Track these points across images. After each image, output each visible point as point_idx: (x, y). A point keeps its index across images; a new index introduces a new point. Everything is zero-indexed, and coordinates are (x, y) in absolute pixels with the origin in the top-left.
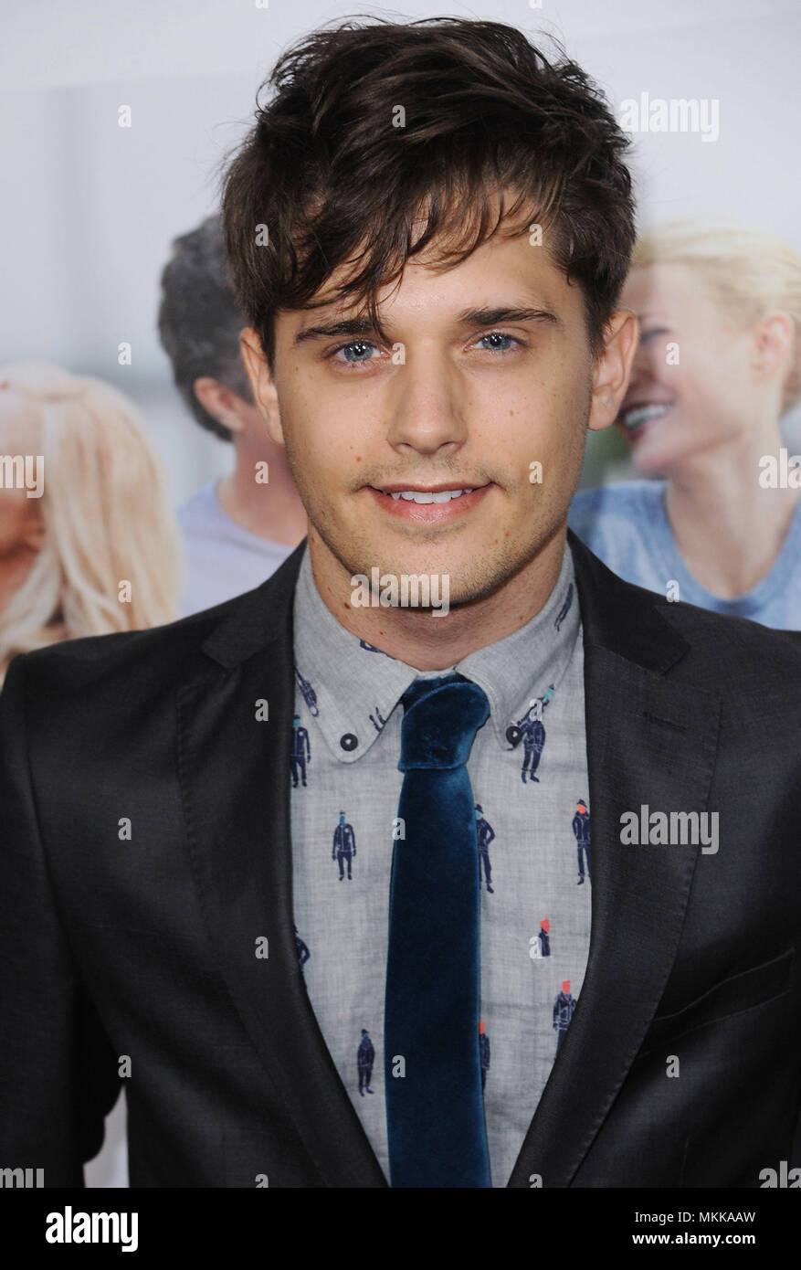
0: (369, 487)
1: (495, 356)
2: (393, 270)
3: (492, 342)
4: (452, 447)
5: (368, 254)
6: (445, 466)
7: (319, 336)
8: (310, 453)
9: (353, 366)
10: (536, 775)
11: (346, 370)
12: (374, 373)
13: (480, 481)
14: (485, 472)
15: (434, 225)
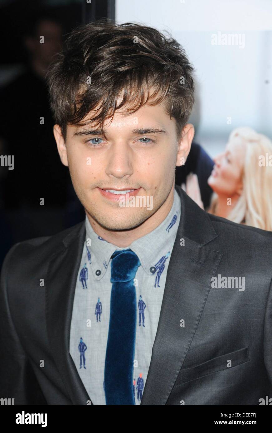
0: (98, 187)
1: (144, 144)
2: (110, 114)
3: (144, 140)
4: (128, 176)
5: (101, 108)
6: (125, 182)
7: (83, 135)
8: (78, 174)
9: (95, 146)
10: (159, 285)
11: (92, 147)
12: (102, 148)
13: (137, 187)
14: (139, 184)
15: (125, 100)
